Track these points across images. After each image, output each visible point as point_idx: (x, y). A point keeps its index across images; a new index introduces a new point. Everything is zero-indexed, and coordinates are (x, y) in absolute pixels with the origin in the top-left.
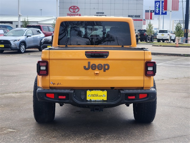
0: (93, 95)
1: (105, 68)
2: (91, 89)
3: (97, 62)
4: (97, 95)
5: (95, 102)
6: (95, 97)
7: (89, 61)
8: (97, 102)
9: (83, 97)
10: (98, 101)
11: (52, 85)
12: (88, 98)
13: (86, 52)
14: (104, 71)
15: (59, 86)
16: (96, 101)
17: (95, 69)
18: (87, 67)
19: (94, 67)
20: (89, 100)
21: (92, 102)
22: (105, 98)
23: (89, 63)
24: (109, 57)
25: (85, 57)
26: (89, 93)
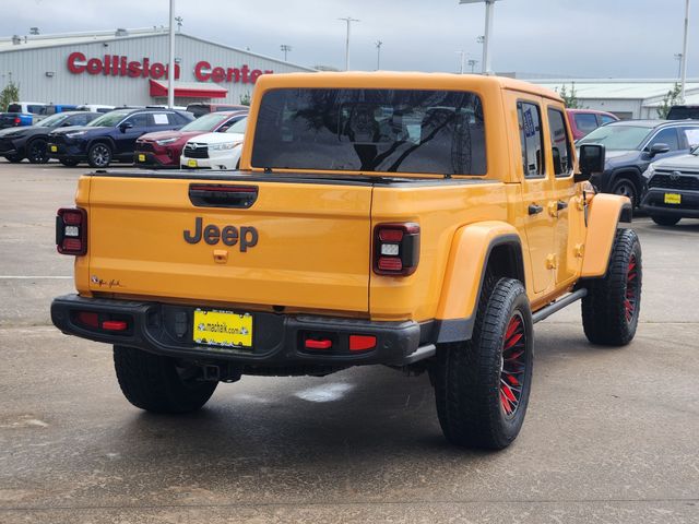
0: (212, 327)
1: (244, 240)
2: (208, 306)
3: (220, 218)
4: (223, 329)
5: (215, 350)
6: (217, 333)
7: (199, 215)
8: (222, 350)
9: (180, 330)
10: (225, 347)
11: (96, 287)
12: (198, 336)
13: (192, 186)
14: (243, 250)
16: (219, 346)
17: (215, 242)
18: (193, 235)
19: (211, 235)
20: (198, 341)
21: (209, 349)
22: (247, 341)
23: (199, 221)
24: (256, 206)
25: (187, 202)
26: (200, 317)
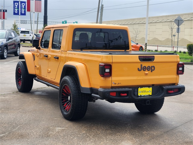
0: (142, 92)
2: (142, 86)
3: (146, 64)
4: (145, 92)
5: (144, 97)
6: (144, 93)
7: (141, 64)
8: (145, 97)
9: (136, 93)
10: (146, 96)
11: (113, 85)
12: (139, 94)
13: (139, 56)
14: (151, 72)
15: (116, 85)
16: (144, 96)
17: (145, 70)
18: (140, 69)
19: (144, 69)
20: (140, 96)
21: (142, 97)
22: (151, 94)
23: (141, 65)
24: (155, 60)
25: (139, 61)
26: (140, 89)
